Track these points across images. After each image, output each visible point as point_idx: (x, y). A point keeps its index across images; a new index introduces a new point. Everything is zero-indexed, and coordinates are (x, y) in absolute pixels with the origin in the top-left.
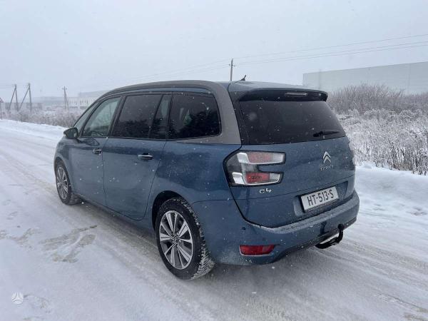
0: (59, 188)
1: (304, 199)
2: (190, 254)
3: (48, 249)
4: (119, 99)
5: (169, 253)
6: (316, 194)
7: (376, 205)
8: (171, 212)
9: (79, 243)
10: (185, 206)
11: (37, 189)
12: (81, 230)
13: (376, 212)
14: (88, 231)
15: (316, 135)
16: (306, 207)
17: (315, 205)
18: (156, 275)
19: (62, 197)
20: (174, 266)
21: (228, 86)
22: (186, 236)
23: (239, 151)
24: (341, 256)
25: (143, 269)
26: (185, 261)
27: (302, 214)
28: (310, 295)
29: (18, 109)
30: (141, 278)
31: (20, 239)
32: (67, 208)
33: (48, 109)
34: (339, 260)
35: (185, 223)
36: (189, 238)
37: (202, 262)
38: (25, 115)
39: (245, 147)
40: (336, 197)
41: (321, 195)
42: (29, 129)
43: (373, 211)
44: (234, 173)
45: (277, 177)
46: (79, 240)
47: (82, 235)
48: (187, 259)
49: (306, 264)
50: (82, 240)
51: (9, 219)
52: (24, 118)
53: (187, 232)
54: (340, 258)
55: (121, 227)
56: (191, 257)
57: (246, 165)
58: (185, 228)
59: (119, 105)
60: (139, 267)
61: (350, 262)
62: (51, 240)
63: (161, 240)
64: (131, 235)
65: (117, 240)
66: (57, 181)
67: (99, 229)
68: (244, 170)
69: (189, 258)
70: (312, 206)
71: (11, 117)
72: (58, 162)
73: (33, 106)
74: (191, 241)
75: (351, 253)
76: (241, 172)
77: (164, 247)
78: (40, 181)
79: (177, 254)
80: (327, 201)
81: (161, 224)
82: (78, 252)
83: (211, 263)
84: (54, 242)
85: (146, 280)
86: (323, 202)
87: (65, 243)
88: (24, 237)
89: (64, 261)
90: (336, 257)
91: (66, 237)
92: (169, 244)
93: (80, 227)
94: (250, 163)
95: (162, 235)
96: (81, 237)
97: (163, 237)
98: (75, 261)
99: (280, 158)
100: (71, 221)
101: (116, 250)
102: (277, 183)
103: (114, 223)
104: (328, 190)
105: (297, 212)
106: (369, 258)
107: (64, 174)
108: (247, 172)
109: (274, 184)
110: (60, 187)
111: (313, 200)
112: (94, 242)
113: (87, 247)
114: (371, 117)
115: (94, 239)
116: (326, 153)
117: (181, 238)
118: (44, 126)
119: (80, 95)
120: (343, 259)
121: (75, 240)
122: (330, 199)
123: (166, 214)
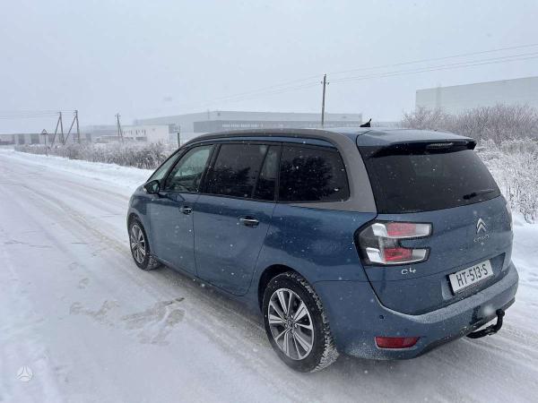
0: (134, 250)
1: (453, 279)
2: (310, 342)
3: (131, 328)
4: (211, 147)
5: (282, 338)
6: (467, 271)
7: (530, 274)
8: (284, 289)
9: (167, 321)
10: (303, 283)
11: (105, 249)
12: (166, 303)
13: (531, 283)
14: (174, 305)
15: (466, 197)
16: (456, 288)
17: (465, 285)
18: (266, 365)
19: (138, 260)
20: (288, 354)
21: (356, 138)
22: (305, 320)
23: (374, 221)
24: (493, 345)
25: (248, 356)
26: (303, 351)
27: (450, 297)
28: (461, 398)
29: (63, 142)
30: (247, 367)
31: (98, 313)
32: (145, 274)
33: (98, 141)
34: (491, 350)
35: (303, 305)
36: (309, 324)
37: (326, 353)
38: (74, 151)
39: (381, 217)
40: (491, 273)
41: (473, 272)
42: (81, 168)
43: (528, 282)
44: (368, 249)
45: (422, 254)
46: (166, 316)
47: (168, 311)
48: (306, 349)
49: (450, 355)
50: (169, 317)
51: (80, 287)
52: (73, 155)
53: (306, 317)
54: (491, 347)
55: (212, 300)
56: (311, 347)
57: (384, 239)
58: (303, 311)
59: (211, 155)
60: (244, 354)
61: (506, 354)
62: (134, 316)
63: (270, 322)
64: (227, 311)
65: (212, 317)
66: (131, 241)
67: (188, 303)
68: (381, 244)
69: (308, 347)
70: (462, 287)
71: (57, 153)
72: (132, 219)
73: (81, 137)
74: (311, 327)
75: (506, 340)
76: (378, 248)
77: (274, 331)
78: (107, 238)
79: (292, 340)
80: (479, 279)
81: (271, 303)
82: (168, 333)
83: (336, 354)
84: (137, 319)
85: (255, 371)
86: (476, 280)
87: (150, 320)
88: (101, 312)
89: (154, 343)
90: (486, 345)
91: (150, 313)
92: (280, 328)
93: (164, 299)
94: (388, 236)
95: (271, 317)
96: (168, 313)
97: (273, 319)
98: (167, 343)
99: (425, 230)
100: (151, 291)
101: (212, 331)
102: (423, 261)
103: (205, 295)
104: (480, 265)
105: (445, 295)
106: (529, 348)
107: (141, 234)
108: (385, 248)
109: (419, 262)
110: (136, 249)
111: (463, 279)
112: (184, 320)
113: (178, 327)
114: (512, 149)
115: (182, 315)
116: (480, 220)
117: (297, 322)
118: (99, 165)
119: (137, 123)
120: (497, 349)
121: (161, 316)
122: (484, 277)
123: (277, 291)
